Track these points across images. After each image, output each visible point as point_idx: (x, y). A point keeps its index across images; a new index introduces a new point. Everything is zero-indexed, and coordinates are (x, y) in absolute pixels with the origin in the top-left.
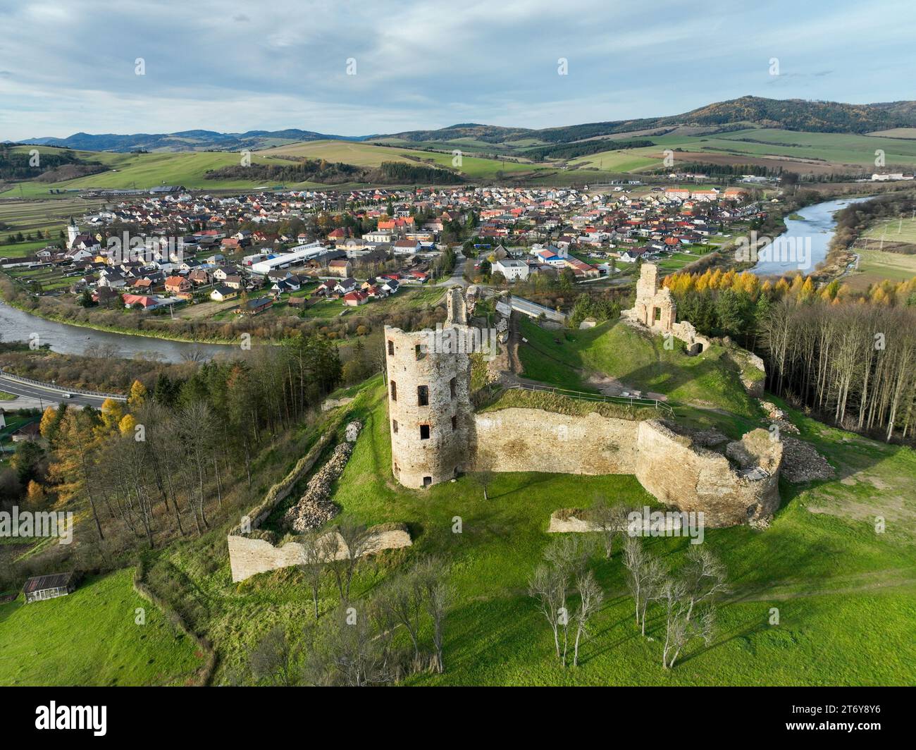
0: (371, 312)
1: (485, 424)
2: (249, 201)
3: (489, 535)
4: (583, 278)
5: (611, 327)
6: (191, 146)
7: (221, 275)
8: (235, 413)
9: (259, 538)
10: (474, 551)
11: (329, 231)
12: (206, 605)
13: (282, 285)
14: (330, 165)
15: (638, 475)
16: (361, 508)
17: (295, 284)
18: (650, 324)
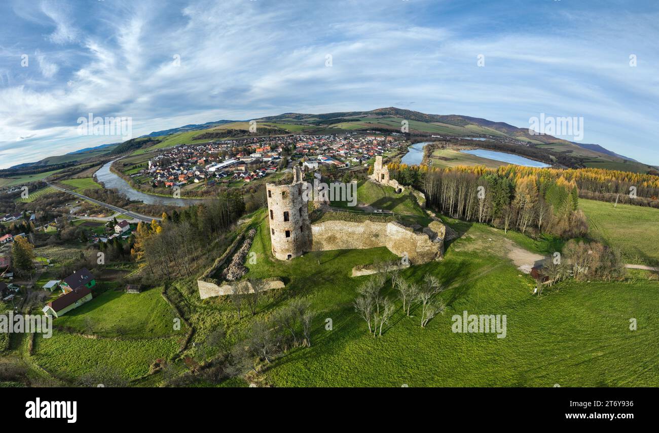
0: (255, 184)
1: (316, 229)
2: (207, 146)
3: (323, 281)
4: (340, 168)
5: (364, 183)
6: (187, 130)
7: (198, 173)
8: (201, 226)
9: (211, 282)
10: (317, 289)
11: (237, 154)
12: (189, 308)
13: (220, 175)
14: (236, 130)
15: (387, 246)
16: (258, 270)
17: (225, 174)
18: (380, 181)
